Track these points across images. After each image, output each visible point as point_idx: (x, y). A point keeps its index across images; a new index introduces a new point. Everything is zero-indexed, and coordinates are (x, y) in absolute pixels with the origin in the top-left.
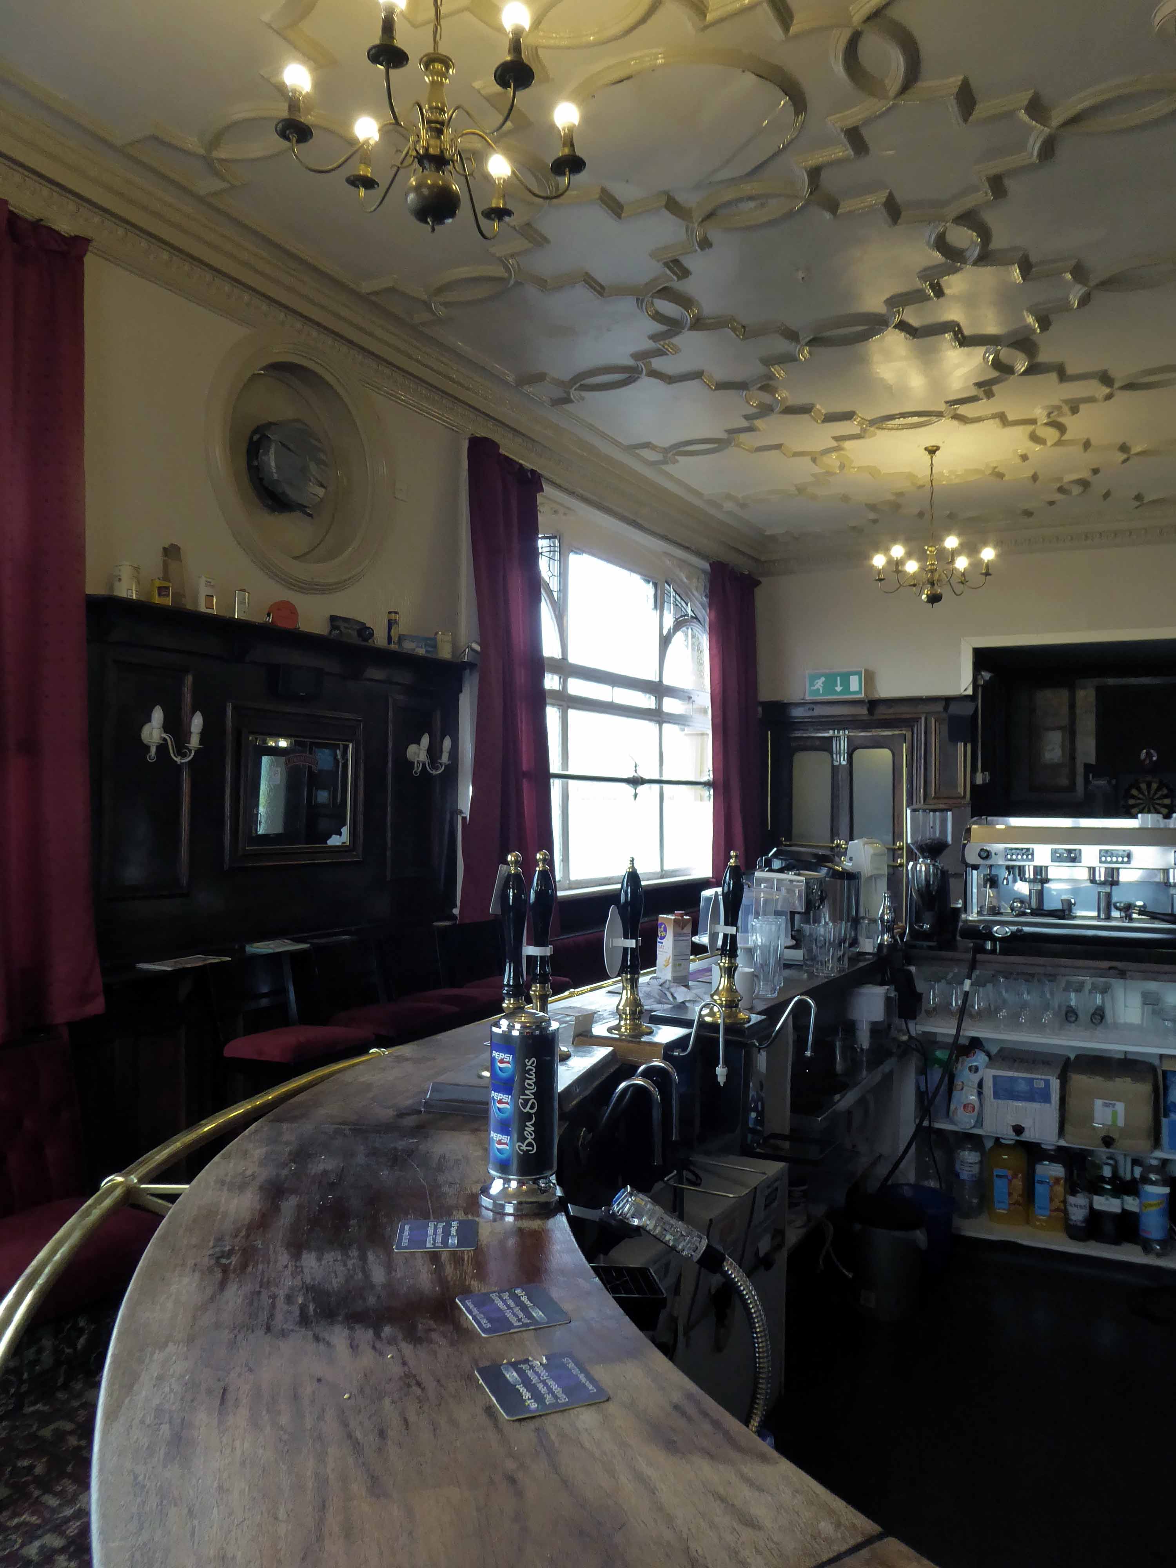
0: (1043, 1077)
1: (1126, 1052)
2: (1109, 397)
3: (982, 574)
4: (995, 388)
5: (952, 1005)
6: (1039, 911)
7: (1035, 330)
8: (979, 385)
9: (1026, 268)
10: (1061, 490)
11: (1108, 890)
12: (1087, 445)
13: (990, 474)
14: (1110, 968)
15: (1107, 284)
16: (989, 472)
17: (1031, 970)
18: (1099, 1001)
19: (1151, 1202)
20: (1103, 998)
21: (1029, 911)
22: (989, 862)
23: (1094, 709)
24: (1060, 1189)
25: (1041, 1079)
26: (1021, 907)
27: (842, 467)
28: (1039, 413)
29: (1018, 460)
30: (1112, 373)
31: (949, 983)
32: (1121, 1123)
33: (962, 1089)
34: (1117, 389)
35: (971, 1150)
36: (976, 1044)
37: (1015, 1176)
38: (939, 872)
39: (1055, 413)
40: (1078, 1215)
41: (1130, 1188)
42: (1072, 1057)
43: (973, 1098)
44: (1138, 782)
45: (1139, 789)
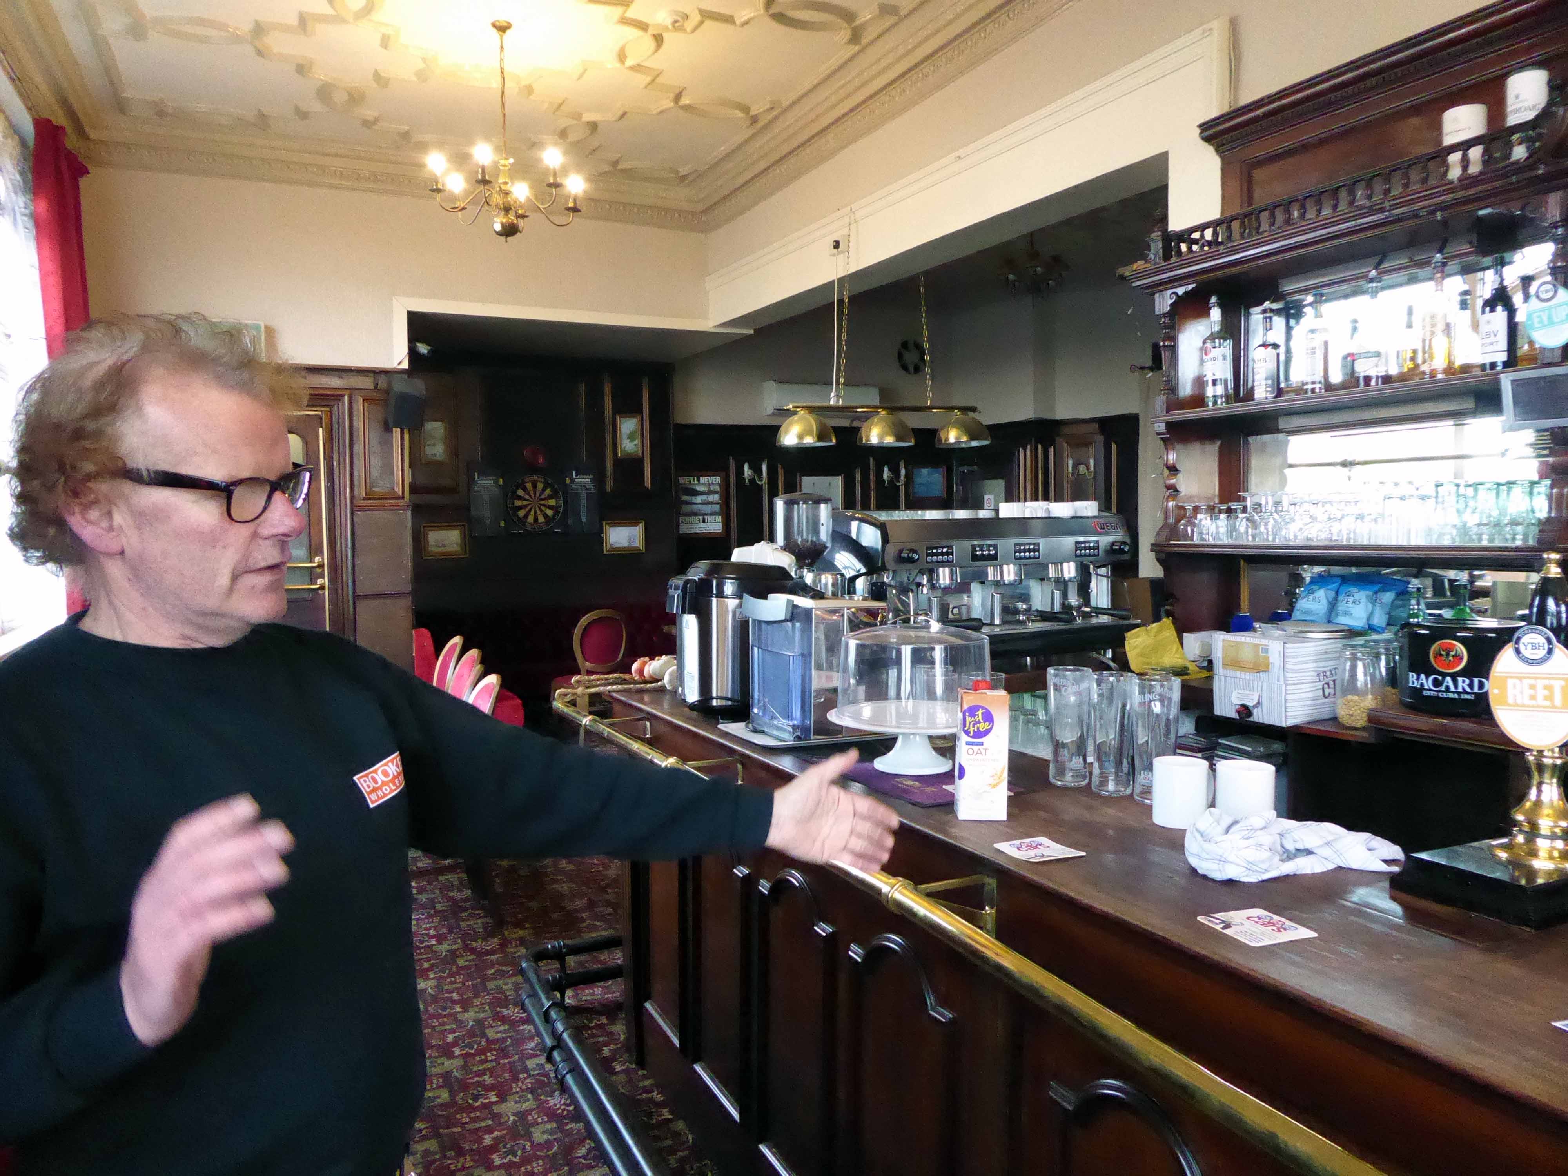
2: (744, 23)
16: (529, 82)
27: (385, 42)
28: (661, 18)
39: (679, 24)
44: (524, 482)
45: (525, 489)
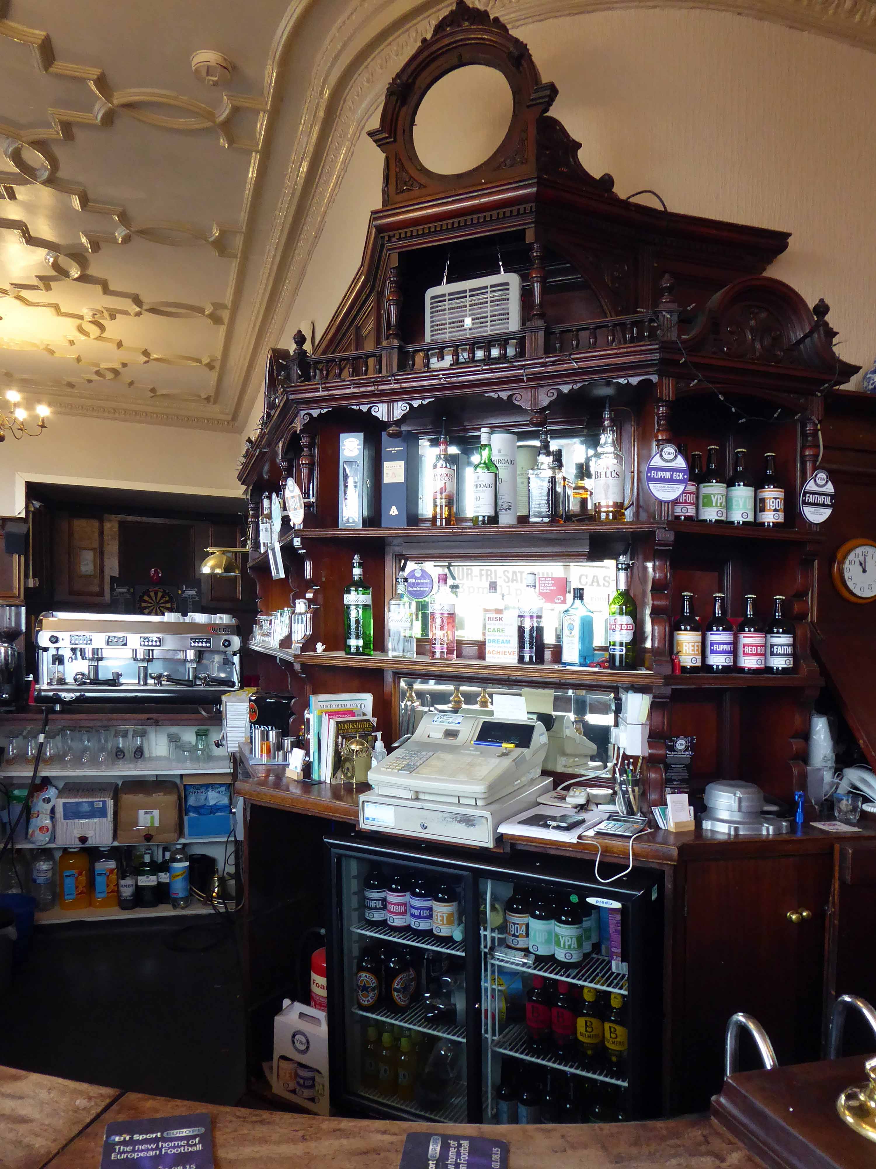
0: (101, 799)
1: (157, 775)
2: (138, 314)
3: (38, 425)
4: (52, 284)
5: (28, 754)
6: (96, 681)
7: (87, 249)
8: (41, 278)
9: (84, 201)
10: (97, 373)
11: (145, 664)
12: (120, 344)
13: (44, 349)
14: (148, 719)
15: (143, 233)
16: (44, 347)
17: (91, 724)
18: (139, 743)
19: (178, 874)
20: (142, 741)
21: (89, 681)
22: (56, 645)
23: (117, 537)
24: (114, 877)
25: (100, 801)
26: (82, 679)
28: (86, 312)
29: (67, 344)
30: (142, 298)
31: (25, 737)
32: (157, 823)
33: (38, 816)
34: (146, 310)
35: (45, 861)
36: (46, 782)
37: (80, 874)
38: (16, 653)
39: (98, 315)
40: (127, 892)
41: (164, 867)
42: (120, 784)
43: (47, 822)
44: (148, 591)
45: (150, 596)
